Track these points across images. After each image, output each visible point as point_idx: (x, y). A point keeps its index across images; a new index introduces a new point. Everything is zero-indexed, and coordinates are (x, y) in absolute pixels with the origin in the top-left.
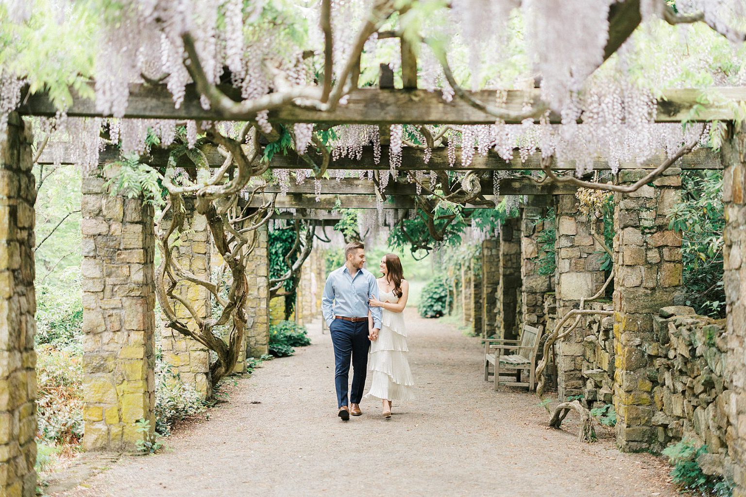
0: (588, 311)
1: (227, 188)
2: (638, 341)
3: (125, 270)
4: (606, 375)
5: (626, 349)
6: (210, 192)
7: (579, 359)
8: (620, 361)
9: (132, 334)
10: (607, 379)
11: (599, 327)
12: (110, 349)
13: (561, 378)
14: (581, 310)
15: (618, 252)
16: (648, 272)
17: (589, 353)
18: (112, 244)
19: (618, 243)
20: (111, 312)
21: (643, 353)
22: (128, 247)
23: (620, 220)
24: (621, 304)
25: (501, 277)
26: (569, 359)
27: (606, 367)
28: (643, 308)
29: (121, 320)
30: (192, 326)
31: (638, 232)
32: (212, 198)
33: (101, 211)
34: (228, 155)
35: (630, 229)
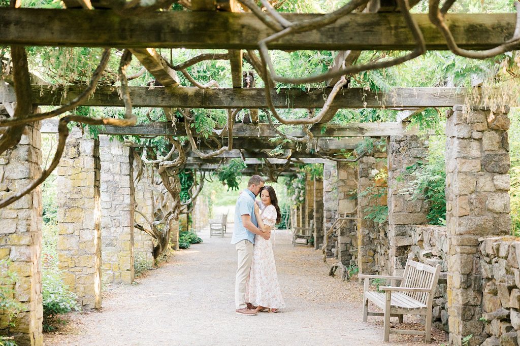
2: (367, 232)
3: (121, 198)
5: (362, 236)
7: (348, 245)
8: (360, 242)
9: (125, 228)
12: (114, 235)
14: (344, 218)
15: (359, 189)
17: (353, 241)
18: (115, 185)
19: (359, 185)
20: (115, 218)
21: (370, 237)
22: (123, 187)
23: (360, 174)
24: (360, 215)
25: (315, 203)
26: (343, 245)
29: (119, 222)
30: (146, 226)
33: (110, 169)
35: (364, 178)
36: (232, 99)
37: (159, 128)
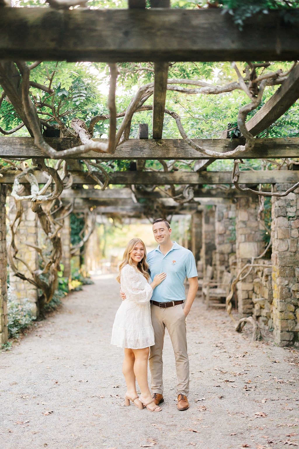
0: (257, 265)
1: (49, 197)
2: (286, 282)
4: (267, 302)
5: (280, 287)
6: (39, 199)
7: (251, 292)
8: (276, 294)
10: (267, 304)
11: (262, 274)
13: (240, 304)
14: (252, 265)
15: (274, 231)
16: (292, 243)
17: (256, 289)
19: (274, 226)
21: (289, 289)
23: (275, 213)
24: (276, 261)
25: (204, 244)
26: (245, 292)
27: (266, 296)
28: (289, 263)
30: (28, 275)
31: (286, 220)
32: (40, 202)
34: (50, 177)
35: (281, 218)
36: (126, 33)
37: (19, 147)
